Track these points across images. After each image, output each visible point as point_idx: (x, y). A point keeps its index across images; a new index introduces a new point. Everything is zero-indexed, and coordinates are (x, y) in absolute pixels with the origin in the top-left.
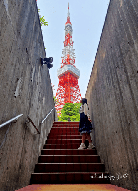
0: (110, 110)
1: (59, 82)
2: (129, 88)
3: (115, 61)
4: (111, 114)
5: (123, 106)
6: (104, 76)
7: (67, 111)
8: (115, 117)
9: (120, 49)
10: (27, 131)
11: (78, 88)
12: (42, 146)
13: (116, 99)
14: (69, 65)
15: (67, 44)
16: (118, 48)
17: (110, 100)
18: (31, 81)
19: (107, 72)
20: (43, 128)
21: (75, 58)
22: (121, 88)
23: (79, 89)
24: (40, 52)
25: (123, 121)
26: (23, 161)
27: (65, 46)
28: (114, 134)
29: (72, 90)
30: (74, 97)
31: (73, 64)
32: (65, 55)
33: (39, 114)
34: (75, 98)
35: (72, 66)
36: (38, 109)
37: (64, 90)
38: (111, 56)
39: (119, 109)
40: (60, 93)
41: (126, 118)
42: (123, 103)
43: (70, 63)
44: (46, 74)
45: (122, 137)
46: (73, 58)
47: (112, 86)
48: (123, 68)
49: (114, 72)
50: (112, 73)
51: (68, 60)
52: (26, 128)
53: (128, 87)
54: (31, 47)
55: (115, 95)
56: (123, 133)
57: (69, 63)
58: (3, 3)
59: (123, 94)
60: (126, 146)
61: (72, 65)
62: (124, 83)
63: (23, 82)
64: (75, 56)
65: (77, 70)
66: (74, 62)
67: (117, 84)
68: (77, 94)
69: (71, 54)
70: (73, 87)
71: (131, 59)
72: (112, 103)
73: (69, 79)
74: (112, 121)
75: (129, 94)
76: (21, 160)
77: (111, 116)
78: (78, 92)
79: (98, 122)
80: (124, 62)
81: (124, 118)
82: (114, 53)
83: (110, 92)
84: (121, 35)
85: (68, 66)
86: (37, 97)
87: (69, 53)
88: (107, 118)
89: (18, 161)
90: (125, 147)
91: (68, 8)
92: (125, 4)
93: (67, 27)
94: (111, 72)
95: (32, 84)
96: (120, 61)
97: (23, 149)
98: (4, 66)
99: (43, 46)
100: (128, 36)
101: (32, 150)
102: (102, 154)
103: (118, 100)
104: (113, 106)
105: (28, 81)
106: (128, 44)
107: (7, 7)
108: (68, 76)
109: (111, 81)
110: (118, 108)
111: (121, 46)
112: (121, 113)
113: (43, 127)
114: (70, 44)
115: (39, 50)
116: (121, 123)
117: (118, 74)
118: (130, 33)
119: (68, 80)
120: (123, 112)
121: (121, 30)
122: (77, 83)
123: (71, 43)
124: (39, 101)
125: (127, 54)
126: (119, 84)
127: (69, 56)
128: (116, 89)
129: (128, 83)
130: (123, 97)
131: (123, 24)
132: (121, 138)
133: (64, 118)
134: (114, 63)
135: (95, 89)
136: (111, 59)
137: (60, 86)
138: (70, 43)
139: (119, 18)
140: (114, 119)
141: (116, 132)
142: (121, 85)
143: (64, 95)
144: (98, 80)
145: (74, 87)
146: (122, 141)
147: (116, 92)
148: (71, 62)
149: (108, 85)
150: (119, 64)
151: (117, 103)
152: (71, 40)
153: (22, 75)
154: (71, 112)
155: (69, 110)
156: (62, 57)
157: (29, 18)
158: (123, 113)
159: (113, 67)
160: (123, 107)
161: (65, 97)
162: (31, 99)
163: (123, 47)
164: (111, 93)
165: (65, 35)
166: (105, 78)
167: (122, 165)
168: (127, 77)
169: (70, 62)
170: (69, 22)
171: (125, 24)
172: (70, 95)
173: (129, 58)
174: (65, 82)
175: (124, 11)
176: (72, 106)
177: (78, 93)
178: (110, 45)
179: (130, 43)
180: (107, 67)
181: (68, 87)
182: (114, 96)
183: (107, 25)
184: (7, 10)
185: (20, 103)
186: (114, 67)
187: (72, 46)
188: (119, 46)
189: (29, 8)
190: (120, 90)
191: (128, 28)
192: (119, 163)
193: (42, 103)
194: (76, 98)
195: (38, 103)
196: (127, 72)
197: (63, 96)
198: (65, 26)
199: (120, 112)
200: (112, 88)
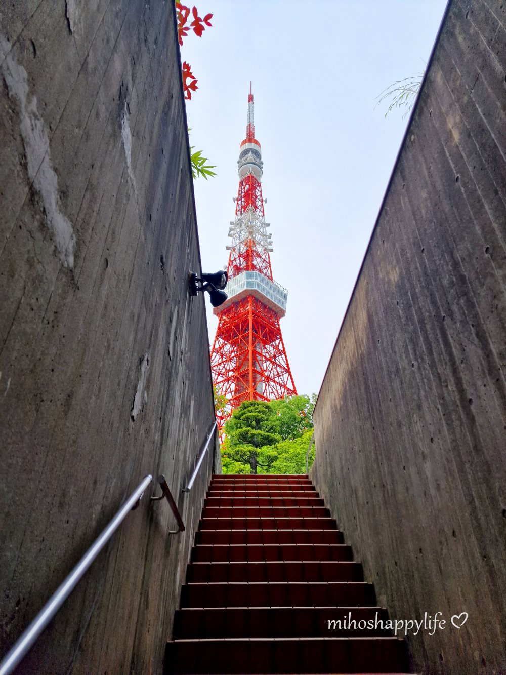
0: (426, 451)
1: (219, 328)
2: (498, 393)
3: (437, 296)
4: (428, 466)
5: (475, 447)
6: (398, 335)
7: (245, 429)
8: (447, 480)
9: (456, 264)
10: (153, 527)
11: (281, 348)
12: (184, 571)
13: (446, 420)
14: (251, 272)
15: (245, 207)
16: (447, 258)
17: (422, 418)
18: (167, 355)
19: (407, 324)
20: (188, 504)
21: (272, 250)
22: (465, 386)
23: (284, 352)
24: (188, 258)
25: (480, 497)
26: (140, 640)
27: (239, 213)
28: (443, 540)
29: (261, 355)
30: (268, 379)
31: (265, 271)
32: (238, 241)
33: (181, 457)
34: (272, 383)
35: (262, 274)
36: (178, 442)
37: (233, 355)
38: (422, 279)
39: (459, 455)
40: (219, 364)
41: (490, 488)
42: (475, 437)
43: (254, 267)
44: (200, 319)
45: (477, 554)
46: (265, 249)
47: (428, 371)
48: (470, 322)
49: (433, 328)
50: (426, 331)
51: (249, 256)
52: (151, 519)
53: (492, 388)
54: (171, 250)
55: (444, 405)
56: (481, 539)
57: (250, 267)
58: (123, 144)
59: (473, 407)
60: (495, 585)
61: (261, 271)
62: (475, 374)
63: (152, 366)
64: (270, 243)
65: (277, 290)
66: (269, 263)
67: (449, 371)
68: (279, 369)
69: (258, 237)
70: (265, 343)
71: (499, 300)
72: (432, 428)
73: (250, 317)
74: (433, 491)
75: (500, 413)
76: (137, 635)
77: (429, 474)
78: (280, 360)
79: (378, 485)
80: (471, 305)
81: (484, 487)
82: (432, 270)
83: (422, 393)
84: (457, 221)
85: (248, 276)
86: (178, 402)
87: (251, 233)
88: (415, 478)
89: (130, 643)
90: (491, 591)
91: (251, 98)
92: (469, 135)
93: (244, 153)
94: (423, 328)
95: (170, 363)
96: (459, 300)
97: (141, 594)
98: (115, 331)
99: (194, 235)
100: (483, 228)
101: (161, 593)
102: (396, 603)
103: (457, 423)
104: (435, 439)
105: (162, 357)
106: (486, 255)
107: (130, 153)
108: (249, 308)
109: (426, 358)
110: (456, 448)
111: (458, 256)
112: (468, 470)
113: (186, 503)
114: (256, 207)
115: (188, 250)
116: (472, 502)
117: (451, 340)
118: (491, 224)
119: (246, 321)
120: (478, 469)
121: (457, 207)
122: (279, 329)
123: (259, 204)
124: (183, 415)
125: (482, 285)
126: (455, 371)
127: (250, 244)
128: (447, 386)
129: (490, 374)
130: (473, 417)
131: (463, 191)
132: (473, 556)
133: (237, 453)
134: (434, 302)
135: (360, 373)
136: (422, 287)
137: (221, 340)
138: (254, 203)
139: (449, 170)
140: (443, 487)
141: (454, 532)
142: (465, 376)
143: (232, 370)
144: (374, 342)
145: (268, 344)
146: (476, 569)
147: (446, 395)
148: (257, 262)
149: (415, 369)
150: (455, 308)
151: (454, 433)
152: (259, 194)
153: (150, 341)
154: (259, 431)
155: (253, 428)
156: (228, 248)
157: (170, 164)
158: (477, 471)
159: (429, 312)
160: (477, 449)
161: (237, 379)
162: (164, 415)
163: (467, 259)
164: (426, 397)
165: (238, 180)
166: (401, 344)
167: (481, 653)
168: (488, 355)
169: (255, 263)
170: (250, 137)
171: (472, 193)
172: (255, 371)
173: (490, 298)
174: (237, 326)
175: (464, 155)
176: (263, 412)
177: (280, 366)
178: (416, 244)
179: (491, 251)
180: (408, 307)
181: (248, 343)
182: (439, 406)
183: (404, 180)
184: (129, 160)
185: (142, 437)
186: (433, 314)
187: (261, 214)
188: (452, 255)
189: (170, 136)
190: (462, 391)
191: (482, 206)
192: (470, 643)
193: (188, 420)
194: (275, 382)
195: (180, 421)
196: (487, 341)
197: (231, 373)
198: (239, 151)
199: (467, 466)
200: (429, 380)
